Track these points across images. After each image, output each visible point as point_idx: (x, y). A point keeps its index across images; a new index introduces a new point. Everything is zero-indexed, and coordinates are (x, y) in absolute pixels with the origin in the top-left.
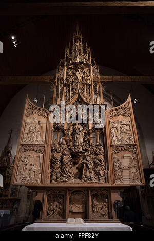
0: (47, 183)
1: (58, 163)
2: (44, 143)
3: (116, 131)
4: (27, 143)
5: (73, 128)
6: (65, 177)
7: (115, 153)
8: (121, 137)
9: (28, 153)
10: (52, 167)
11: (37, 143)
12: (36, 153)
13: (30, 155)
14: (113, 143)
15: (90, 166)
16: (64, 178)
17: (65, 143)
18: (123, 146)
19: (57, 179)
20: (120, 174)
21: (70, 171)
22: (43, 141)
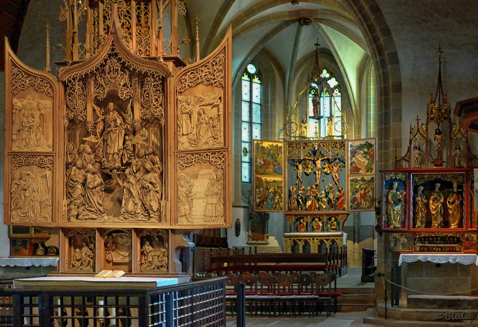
0: (63, 223)
1: (79, 186)
2: (51, 150)
3: (189, 121)
4: (21, 150)
5: (103, 120)
6: (91, 211)
7: (183, 168)
8: (198, 134)
9: (25, 170)
10: (69, 195)
11: (39, 150)
12: (39, 169)
13: (30, 173)
14: (181, 148)
15: (134, 192)
16: (90, 214)
17: (90, 150)
18: (198, 153)
19: (78, 215)
20: (187, 207)
21: (100, 202)
22: (49, 147)
